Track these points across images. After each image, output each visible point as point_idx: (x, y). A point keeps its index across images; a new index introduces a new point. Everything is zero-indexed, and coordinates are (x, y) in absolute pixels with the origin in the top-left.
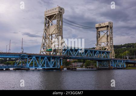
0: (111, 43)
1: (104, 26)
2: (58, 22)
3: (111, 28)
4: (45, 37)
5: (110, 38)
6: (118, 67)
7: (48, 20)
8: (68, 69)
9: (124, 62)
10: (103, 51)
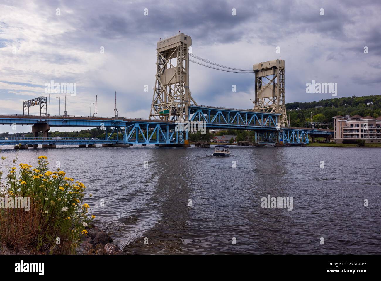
0: (282, 98)
1: (269, 67)
2: (180, 61)
3: (282, 70)
4: (159, 89)
5: (280, 89)
6: (294, 143)
7: (163, 58)
8: (197, 145)
9: (305, 134)
10: (265, 114)
